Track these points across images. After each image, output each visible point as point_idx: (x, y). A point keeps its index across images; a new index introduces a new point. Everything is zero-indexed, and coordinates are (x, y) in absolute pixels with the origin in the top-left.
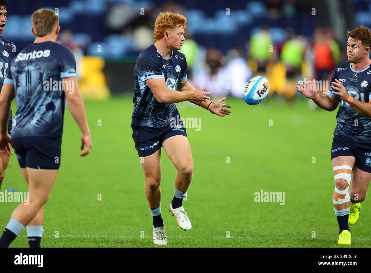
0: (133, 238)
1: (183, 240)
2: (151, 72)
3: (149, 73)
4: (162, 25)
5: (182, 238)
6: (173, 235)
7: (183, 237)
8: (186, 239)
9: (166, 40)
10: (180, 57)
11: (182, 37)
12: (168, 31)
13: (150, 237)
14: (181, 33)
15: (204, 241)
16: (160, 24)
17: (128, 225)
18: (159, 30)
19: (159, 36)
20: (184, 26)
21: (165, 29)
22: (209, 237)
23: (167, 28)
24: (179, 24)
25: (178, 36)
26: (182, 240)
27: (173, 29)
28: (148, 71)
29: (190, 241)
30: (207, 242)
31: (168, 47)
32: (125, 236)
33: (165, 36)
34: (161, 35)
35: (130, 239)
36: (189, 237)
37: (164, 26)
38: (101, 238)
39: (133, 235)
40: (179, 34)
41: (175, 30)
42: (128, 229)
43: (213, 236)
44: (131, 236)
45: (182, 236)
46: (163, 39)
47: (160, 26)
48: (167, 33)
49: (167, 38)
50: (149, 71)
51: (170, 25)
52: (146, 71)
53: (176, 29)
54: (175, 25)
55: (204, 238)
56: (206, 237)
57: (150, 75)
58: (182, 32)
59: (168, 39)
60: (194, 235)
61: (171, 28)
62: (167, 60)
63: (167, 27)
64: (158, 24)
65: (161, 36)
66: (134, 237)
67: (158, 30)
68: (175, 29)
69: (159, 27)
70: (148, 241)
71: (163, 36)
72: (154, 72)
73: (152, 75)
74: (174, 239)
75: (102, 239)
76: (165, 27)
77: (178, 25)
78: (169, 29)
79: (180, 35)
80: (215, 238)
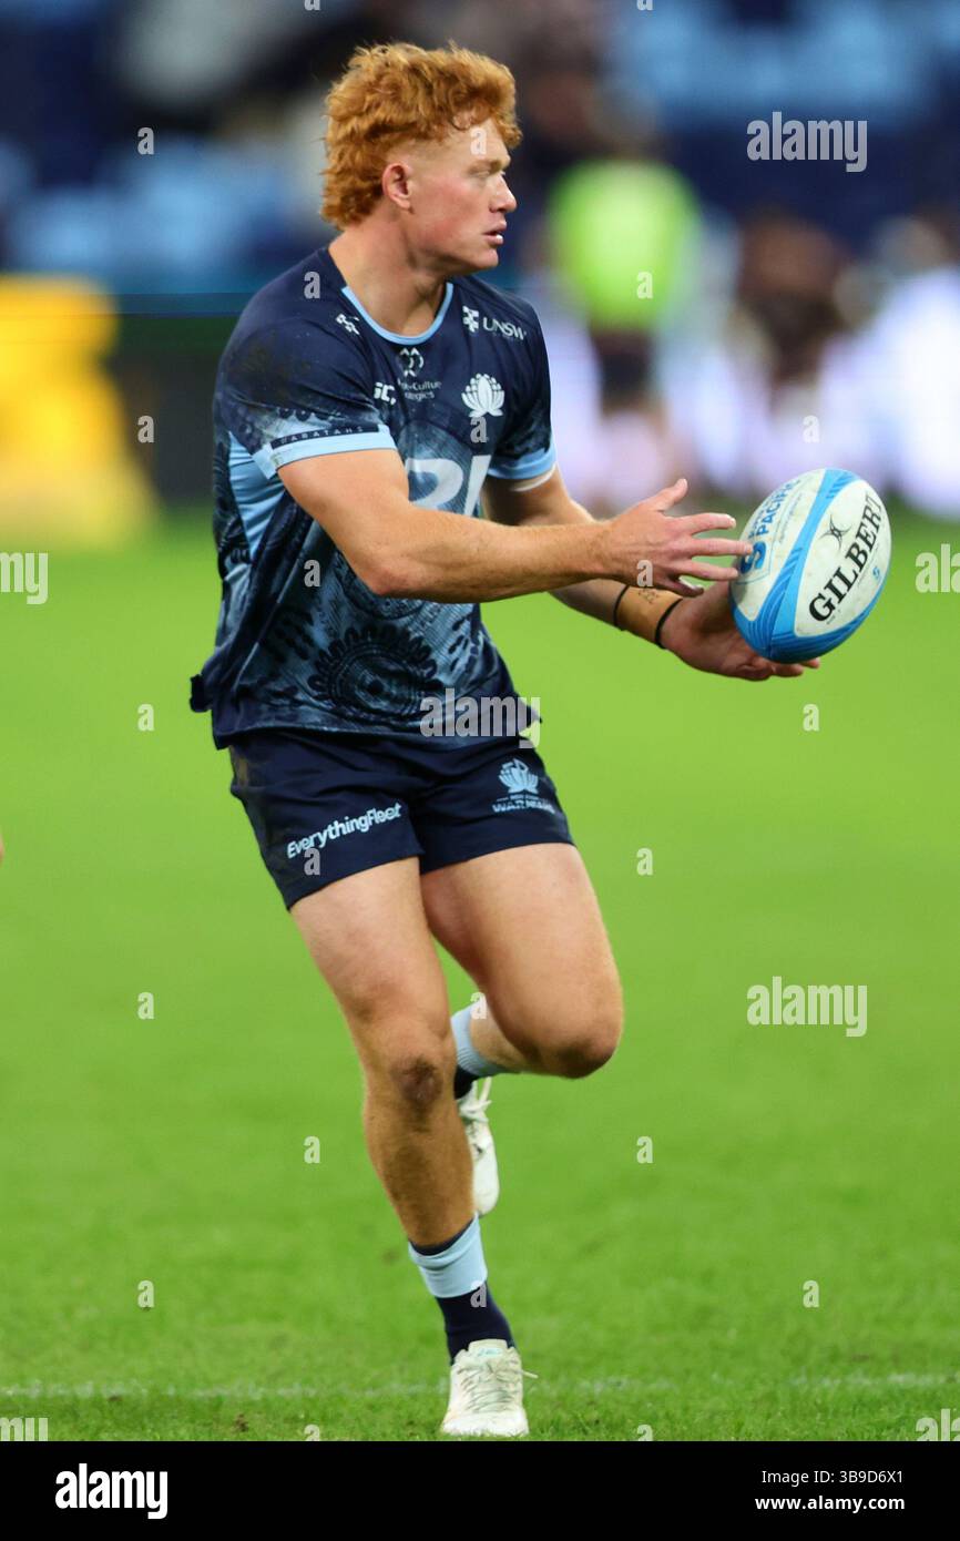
0: (310, 1400)
1: (617, 1402)
2: (303, 419)
3: (292, 427)
4: (364, 125)
5: (609, 1390)
6: (554, 1378)
7: (619, 1384)
8: (634, 1400)
9: (395, 214)
10: (501, 321)
11: (499, 187)
12: (404, 157)
13: (414, 1389)
14: (486, 162)
15: (751, 1408)
16: (354, 123)
17: (276, 1317)
18: (352, 157)
19: (358, 193)
20: (502, 123)
21: (388, 146)
22: (776, 1382)
23: (398, 141)
24: (470, 109)
25: (467, 186)
26: (612, 1406)
27: (434, 144)
28: (284, 416)
29: (661, 1414)
30: (769, 1416)
31: (412, 261)
32: (258, 1384)
33: (392, 189)
34: (365, 185)
35: (288, 1404)
36: (653, 1387)
37: (378, 130)
38: (114, 1399)
39: (307, 1381)
40: (473, 172)
41: (448, 148)
42: (278, 1342)
43: (803, 1379)
44: (296, 1385)
45: (613, 1379)
46: (381, 210)
47: (353, 132)
48: (399, 170)
49: (406, 204)
50: (293, 417)
51: (412, 117)
52: (276, 416)
53: (454, 137)
54: (443, 114)
55: (750, 1387)
56: (763, 1382)
57: (299, 437)
58: (493, 158)
59: (411, 210)
60: (688, 1372)
61: (424, 137)
62: (410, 348)
63: (397, 135)
64: (343, 120)
65: (367, 190)
66: (312, 1393)
67: (347, 157)
68: (448, 142)
69: (352, 137)
70: (402, 1413)
71: (378, 191)
72: (322, 416)
73: (310, 435)
74: (561, 1402)
75: (114, 1404)
76: (385, 138)
77: (467, 115)
78: (412, 142)
79: (483, 179)
80: (816, 1390)
